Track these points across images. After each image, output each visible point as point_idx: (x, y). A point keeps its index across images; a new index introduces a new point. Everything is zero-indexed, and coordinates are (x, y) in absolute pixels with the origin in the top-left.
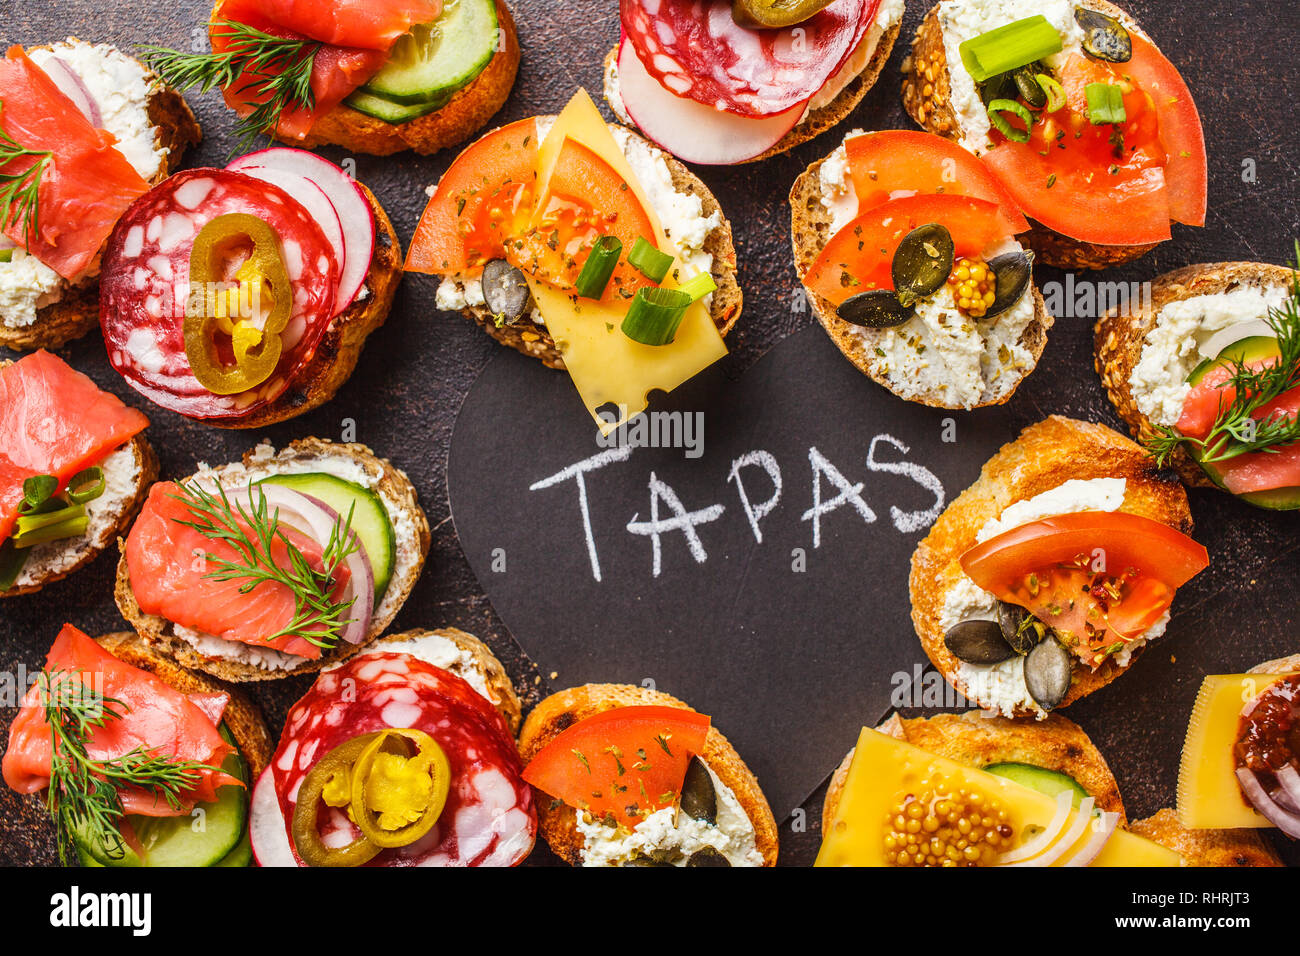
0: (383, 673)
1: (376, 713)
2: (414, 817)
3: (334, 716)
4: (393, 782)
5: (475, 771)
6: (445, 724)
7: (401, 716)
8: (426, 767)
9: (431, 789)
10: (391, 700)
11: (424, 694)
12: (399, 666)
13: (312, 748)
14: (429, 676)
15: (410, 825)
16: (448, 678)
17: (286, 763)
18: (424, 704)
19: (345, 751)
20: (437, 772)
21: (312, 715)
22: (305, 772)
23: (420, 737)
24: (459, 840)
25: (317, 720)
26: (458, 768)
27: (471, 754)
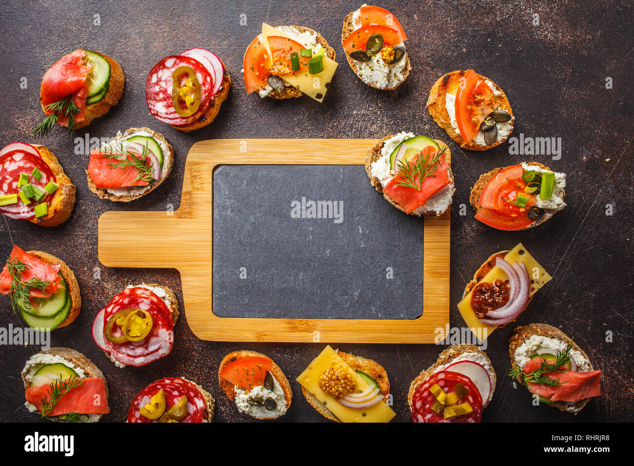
0: (143, 293)
1: (138, 304)
2: (139, 335)
3: (126, 301)
4: (136, 324)
5: (160, 328)
6: (155, 312)
7: (144, 307)
8: (146, 322)
9: (146, 328)
10: (143, 302)
11: (152, 302)
12: (148, 293)
13: (117, 308)
14: (155, 298)
15: (137, 336)
16: (161, 300)
17: (109, 310)
18: (151, 305)
19: (126, 311)
20: (149, 325)
21: (120, 299)
22: (113, 314)
23: (147, 314)
24: (149, 345)
25: (121, 300)
26: (155, 325)
27: (160, 323)
